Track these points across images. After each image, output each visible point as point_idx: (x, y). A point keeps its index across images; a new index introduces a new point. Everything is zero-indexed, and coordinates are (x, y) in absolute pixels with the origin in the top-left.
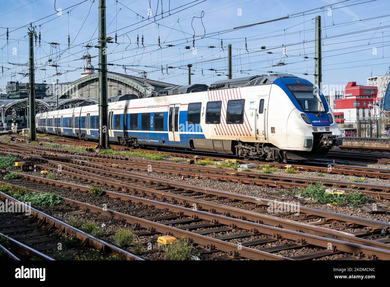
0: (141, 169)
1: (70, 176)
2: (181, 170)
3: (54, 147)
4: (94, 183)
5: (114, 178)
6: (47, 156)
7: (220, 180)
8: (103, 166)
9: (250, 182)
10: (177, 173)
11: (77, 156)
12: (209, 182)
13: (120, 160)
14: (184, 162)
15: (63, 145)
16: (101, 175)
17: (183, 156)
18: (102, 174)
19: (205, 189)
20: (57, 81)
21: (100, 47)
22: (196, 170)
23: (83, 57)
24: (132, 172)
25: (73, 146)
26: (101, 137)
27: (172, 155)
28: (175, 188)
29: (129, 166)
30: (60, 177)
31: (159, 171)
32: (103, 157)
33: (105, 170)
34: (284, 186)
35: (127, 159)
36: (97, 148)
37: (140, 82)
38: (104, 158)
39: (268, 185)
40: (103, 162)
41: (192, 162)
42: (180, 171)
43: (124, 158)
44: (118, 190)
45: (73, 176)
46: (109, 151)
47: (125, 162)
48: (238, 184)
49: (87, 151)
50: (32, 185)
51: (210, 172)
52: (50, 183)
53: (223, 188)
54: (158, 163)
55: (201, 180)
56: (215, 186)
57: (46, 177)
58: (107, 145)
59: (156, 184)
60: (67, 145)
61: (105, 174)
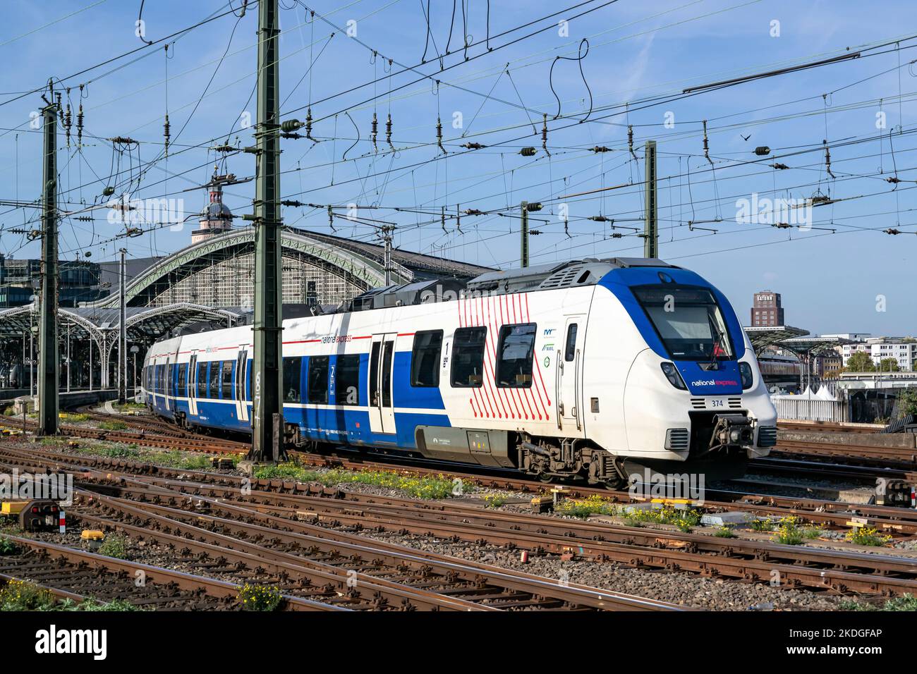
0: (387, 527)
1: (172, 547)
2: (513, 530)
3: (114, 455)
4: (248, 569)
5: (309, 555)
6: (96, 484)
7: (640, 565)
8: (269, 516)
9: (741, 572)
10: (504, 542)
11: (187, 483)
12: (608, 573)
13: (318, 497)
14: (522, 506)
15: (141, 449)
16: (266, 546)
17: (515, 485)
18: (269, 543)
19: (601, 593)
20: (121, 253)
21: (260, 150)
22: (563, 532)
23: (212, 182)
24: (361, 535)
25: (172, 453)
26: (258, 425)
27: (480, 484)
28: (503, 588)
29: (351, 516)
30: (140, 551)
31: (447, 535)
32: (266, 488)
33: (277, 527)
34: (853, 588)
35: (341, 495)
36: (245, 458)
37: (371, 256)
38: (269, 490)
39: (800, 584)
40: (267, 503)
41: (546, 507)
42: (512, 536)
43: (330, 491)
44: (323, 595)
45: (179, 548)
46: (283, 467)
47: (336, 505)
48: (703, 579)
49: (217, 468)
50: (57, 576)
51: (607, 537)
52: (111, 569)
53: (656, 590)
54: (439, 509)
55: (580, 563)
56: (630, 584)
57: (97, 549)
58: (276, 449)
59: (443, 576)
60: (153, 449)
61: (277, 542)
